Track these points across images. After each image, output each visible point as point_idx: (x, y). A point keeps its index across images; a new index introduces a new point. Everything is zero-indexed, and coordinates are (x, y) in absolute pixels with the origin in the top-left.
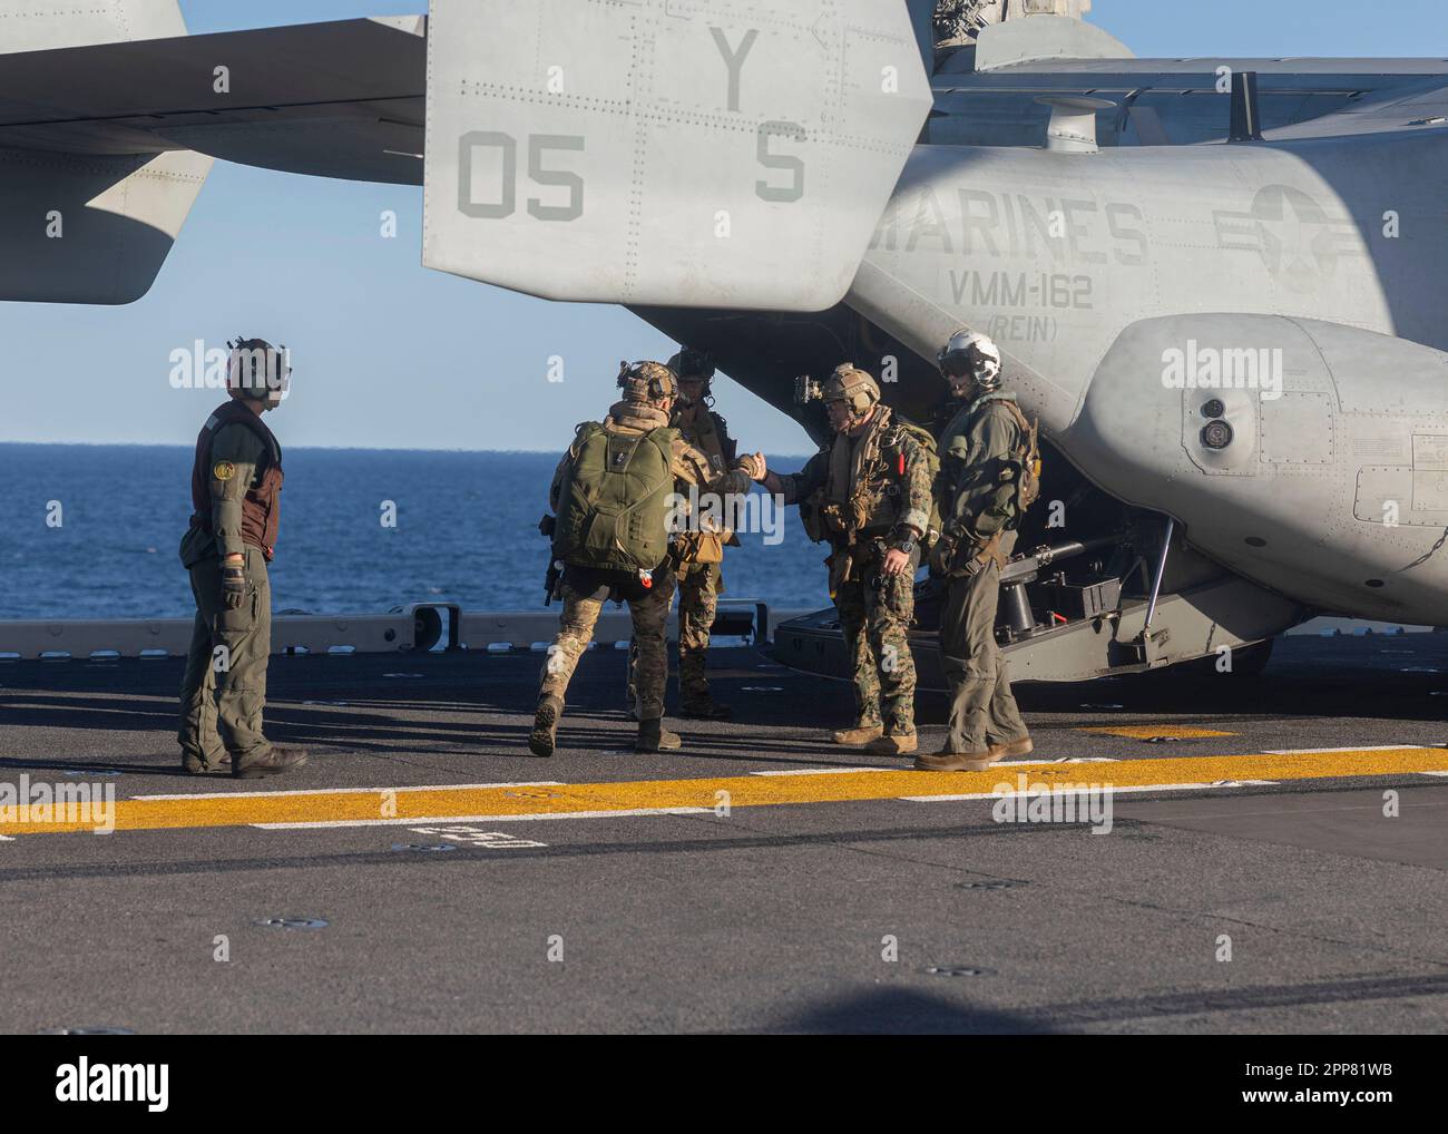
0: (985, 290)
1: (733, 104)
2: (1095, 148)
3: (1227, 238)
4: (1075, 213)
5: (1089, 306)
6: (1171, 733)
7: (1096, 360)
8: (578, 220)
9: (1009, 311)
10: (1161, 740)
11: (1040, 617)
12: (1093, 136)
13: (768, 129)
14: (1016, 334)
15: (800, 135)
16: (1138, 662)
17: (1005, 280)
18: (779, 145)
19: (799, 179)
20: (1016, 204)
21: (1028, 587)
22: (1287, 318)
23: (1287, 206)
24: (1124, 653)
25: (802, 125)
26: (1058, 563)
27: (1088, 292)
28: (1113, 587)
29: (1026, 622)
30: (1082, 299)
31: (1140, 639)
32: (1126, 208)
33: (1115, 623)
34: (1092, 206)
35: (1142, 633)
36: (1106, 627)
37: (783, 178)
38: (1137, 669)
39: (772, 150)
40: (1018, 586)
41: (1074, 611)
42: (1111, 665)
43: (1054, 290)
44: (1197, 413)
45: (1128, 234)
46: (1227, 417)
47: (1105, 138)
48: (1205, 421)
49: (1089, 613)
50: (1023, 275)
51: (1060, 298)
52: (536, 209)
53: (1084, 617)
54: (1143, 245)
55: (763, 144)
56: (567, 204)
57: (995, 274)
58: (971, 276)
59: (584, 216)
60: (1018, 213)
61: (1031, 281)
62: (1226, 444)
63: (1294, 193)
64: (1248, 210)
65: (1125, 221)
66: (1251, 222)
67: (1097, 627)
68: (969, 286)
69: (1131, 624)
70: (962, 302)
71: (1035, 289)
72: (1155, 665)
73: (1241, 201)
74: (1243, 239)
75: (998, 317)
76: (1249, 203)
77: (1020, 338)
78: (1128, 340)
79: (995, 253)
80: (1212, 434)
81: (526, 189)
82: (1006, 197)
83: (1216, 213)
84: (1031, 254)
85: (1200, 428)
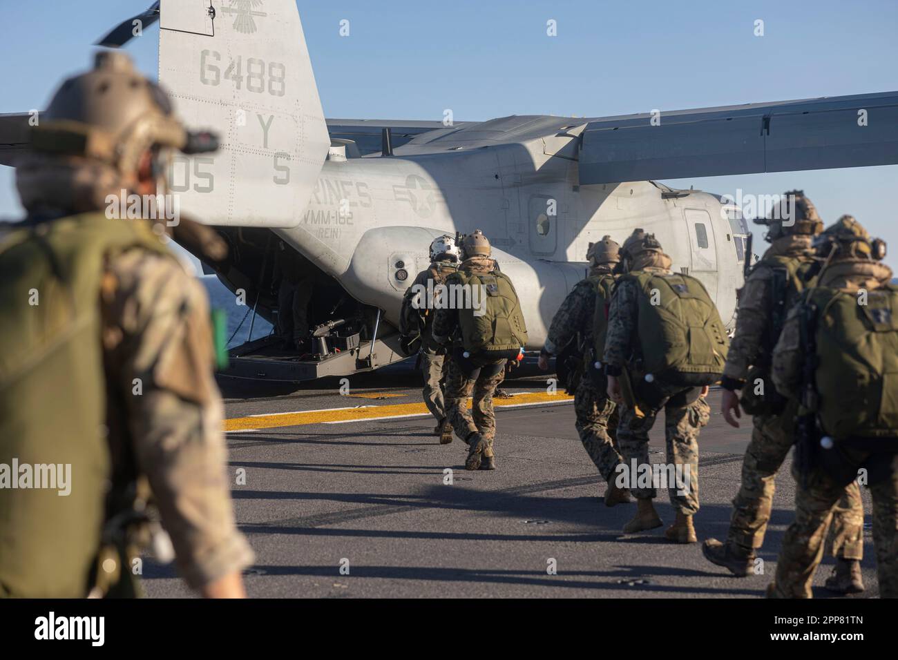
0: (316, 218)
1: (265, 146)
2: (345, 159)
3: (399, 196)
4: (346, 187)
5: (352, 224)
6: (386, 395)
7: (356, 245)
8: (212, 192)
9: (324, 226)
10: (383, 398)
11: (330, 350)
12: (344, 155)
13: (277, 155)
14: (327, 235)
15: (288, 157)
16: (368, 367)
17: (313, 214)
18: (282, 162)
19: (288, 176)
20: (325, 182)
21: (326, 338)
22: (423, 228)
23: (417, 183)
24: (362, 363)
25: (289, 154)
26: (336, 328)
27: (351, 218)
28: (357, 337)
29: (325, 352)
30: (350, 221)
31: (369, 358)
32: (363, 184)
33: (358, 351)
34: (351, 184)
35: (369, 355)
36: (355, 353)
37: (282, 175)
38: (368, 370)
39: (279, 164)
40: (322, 338)
41: (343, 348)
42: (357, 368)
43: (340, 218)
44: (394, 266)
45: (364, 195)
46: (405, 268)
47: (349, 155)
48: (397, 270)
49: (349, 348)
50: (329, 212)
51: (342, 220)
52: (196, 187)
53: (347, 349)
54: (370, 199)
55: (276, 161)
56: (208, 186)
57: (319, 211)
58: (310, 213)
59: (214, 190)
60: (326, 186)
61: (332, 214)
62: (405, 279)
63: (420, 179)
64: (404, 185)
65: (363, 189)
66: (406, 190)
67: (352, 353)
68: (310, 216)
69: (364, 352)
70: (308, 223)
71: (333, 217)
72: (375, 368)
73: (401, 181)
74: (403, 196)
75: (321, 228)
76: (404, 182)
77: (328, 237)
78: (367, 237)
79: (319, 203)
80: (399, 275)
81: (194, 180)
82: (321, 180)
83: (394, 186)
84: (332, 203)
85: (395, 272)
